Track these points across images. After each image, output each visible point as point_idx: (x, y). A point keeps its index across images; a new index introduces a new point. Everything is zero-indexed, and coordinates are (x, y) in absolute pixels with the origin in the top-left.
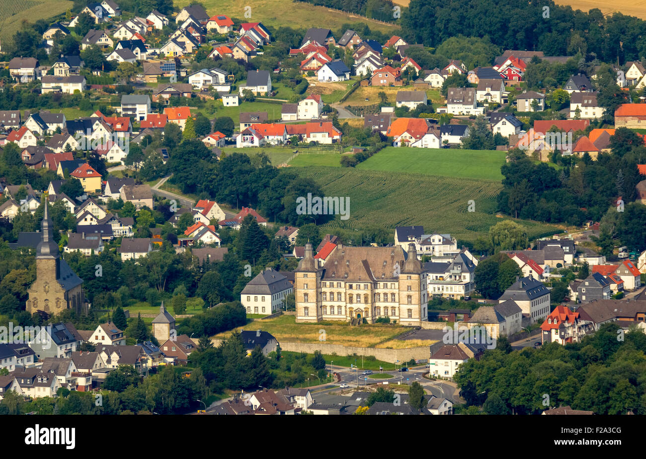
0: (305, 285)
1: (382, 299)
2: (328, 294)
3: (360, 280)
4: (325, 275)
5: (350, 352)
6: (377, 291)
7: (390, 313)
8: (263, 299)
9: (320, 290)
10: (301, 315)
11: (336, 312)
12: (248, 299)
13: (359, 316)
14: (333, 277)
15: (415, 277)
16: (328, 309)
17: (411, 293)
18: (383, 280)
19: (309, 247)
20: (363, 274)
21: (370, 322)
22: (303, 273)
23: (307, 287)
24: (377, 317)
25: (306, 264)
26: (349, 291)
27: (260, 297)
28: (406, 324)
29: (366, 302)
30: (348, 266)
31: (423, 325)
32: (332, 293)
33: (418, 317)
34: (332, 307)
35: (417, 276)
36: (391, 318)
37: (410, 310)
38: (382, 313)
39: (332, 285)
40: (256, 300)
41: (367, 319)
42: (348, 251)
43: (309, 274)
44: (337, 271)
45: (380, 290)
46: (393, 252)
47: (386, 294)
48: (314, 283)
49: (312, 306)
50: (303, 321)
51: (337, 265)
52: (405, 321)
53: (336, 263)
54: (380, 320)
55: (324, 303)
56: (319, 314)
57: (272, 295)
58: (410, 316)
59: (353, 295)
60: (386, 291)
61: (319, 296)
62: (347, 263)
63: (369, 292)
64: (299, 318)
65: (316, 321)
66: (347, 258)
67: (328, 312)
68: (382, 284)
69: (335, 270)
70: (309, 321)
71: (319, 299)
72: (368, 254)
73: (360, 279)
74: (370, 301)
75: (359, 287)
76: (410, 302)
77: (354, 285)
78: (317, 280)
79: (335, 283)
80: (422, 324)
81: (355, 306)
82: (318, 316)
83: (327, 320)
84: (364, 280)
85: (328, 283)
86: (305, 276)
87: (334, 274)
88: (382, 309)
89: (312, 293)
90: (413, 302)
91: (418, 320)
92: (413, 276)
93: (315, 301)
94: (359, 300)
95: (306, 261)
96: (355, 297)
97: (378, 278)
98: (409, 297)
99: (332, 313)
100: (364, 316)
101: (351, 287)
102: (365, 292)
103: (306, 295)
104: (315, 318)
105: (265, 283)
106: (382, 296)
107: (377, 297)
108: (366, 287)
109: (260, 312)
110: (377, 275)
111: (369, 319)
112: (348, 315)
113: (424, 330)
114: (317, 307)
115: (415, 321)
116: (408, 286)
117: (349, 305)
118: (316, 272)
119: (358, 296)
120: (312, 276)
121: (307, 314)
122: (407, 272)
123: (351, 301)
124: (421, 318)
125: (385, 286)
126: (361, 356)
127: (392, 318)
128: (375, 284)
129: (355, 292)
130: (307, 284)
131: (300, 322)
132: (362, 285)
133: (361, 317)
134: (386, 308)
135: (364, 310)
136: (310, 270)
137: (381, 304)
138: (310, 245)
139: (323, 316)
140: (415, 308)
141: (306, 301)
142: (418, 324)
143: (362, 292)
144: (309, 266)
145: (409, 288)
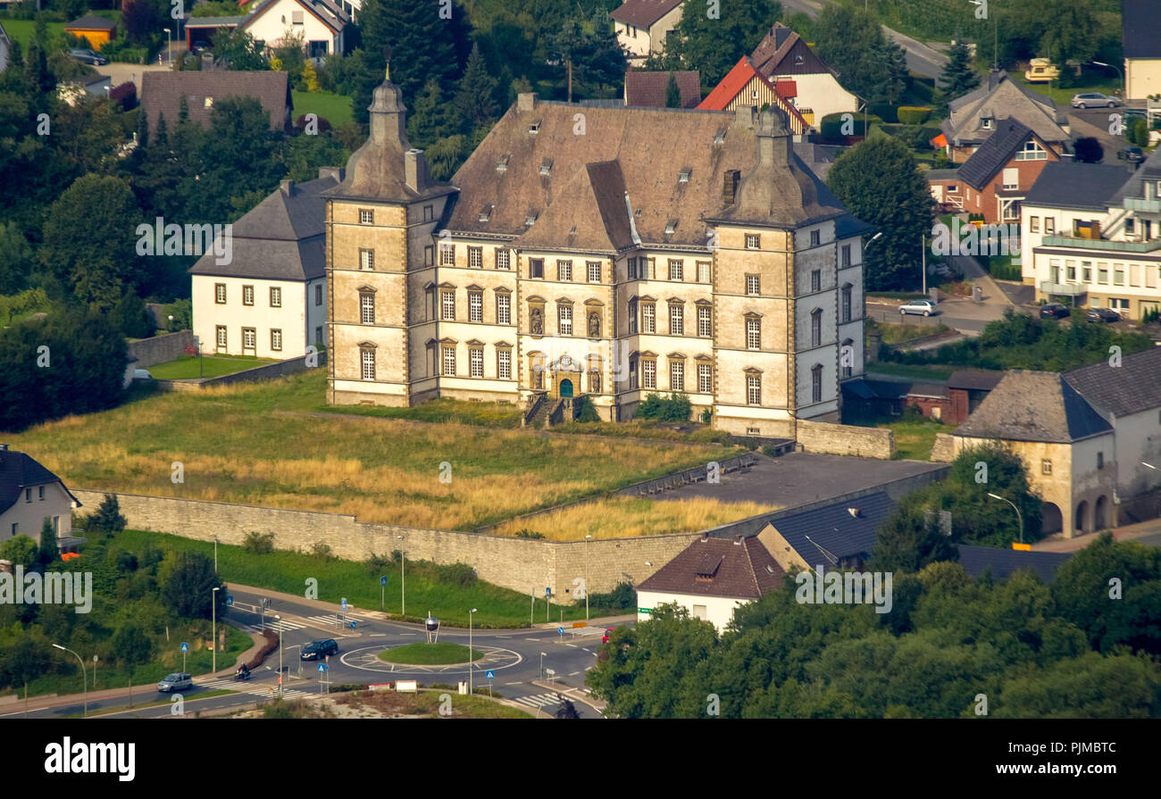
0: (366, 256)
1: (662, 325)
2: (462, 294)
3: (572, 243)
4: (453, 218)
5: (382, 546)
6: (643, 289)
7: (691, 382)
8: (275, 300)
9: (425, 277)
10: (349, 373)
11: (490, 368)
12: (220, 297)
13: (566, 386)
14: (480, 227)
15: (774, 239)
16: (462, 353)
17: (759, 305)
18: (666, 244)
19: (386, 100)
20: (587, 219)
21: (605, 416)
22: (357, 206)
23: (371, 264)
24: (643, 396)
25: (370, 170)
26: (532, 287)
27: (262, 287)
28: (739, 429)
29: (594, 332)
30: (545, 182)
31: (801, 437)
32: (475, 291)
33: (783, 402)
34: (476, 346)
35: (781, 236)
36: (694, 399)
37: (753, 374)
38: (663, 381)
39: (475, 260)
40: (248, 299)
41: (598, 401)
42: (553, 121)
43: (380, 210)
44: (502, 201)
45: (656, 286)
46: (722, 132)
47: (676, 304)
48: (399, 249)
49: (390, 339)
50: (356, 400)
51: (503, 177)
52: (734, 416)
53: (502, 169)
54: (653, 407)
55: (446, 330)
56: (420, 372)
57: (308, 281)
58: (754, 398)
59: (543, 301)
60: (677, 290)
61: (423, 298)
62: (545, 172)
63: (603, 293)
64: (339, 385)
65: (402, 403)
66: (546, 149)
67: (463, 367)
68: (662, 260)
69: (493, 197)
70: (378, 401)
71: (420, 314)
72: (625, 138)
73: (571, 241)
74: (606, 329)
75: (565, 272)
76: (754, 342)
77: (550, 261)
78: (408, 237)
79: (489, 250)
80: (800, 432)
81: (553, 348)
82: (411, 380)
83: (457, 396)
84: (590, 242)
85: (461, 248)
86: (366, 218)
87: (489, 212)
88: (662, 365)
89: (389, 285)
90: (766, 343)
91: (785, 415)
92: (767, 235)
93: (401, 319)
94: (566, 322)
95: (370, 157)
96: (551, 310)
97: (648, 238)
98: (753, 319)
99: (477, 370)
100: (584, 388)
101: (537, 269)
102: (590, 292)
103: (367, 293)
104: (401, 389)
105: (289, 231)
106: (662, 309)
107: (643, 313)
108: (593, 272)
109: (264, 351)
110: (650, 223)
111: (603, 403)
112: (526, 384)
113: (806, 456)
114: (409, 345)
115: (772, 417)
116: (748, 277)
117: (529, 344)
118: (405, 205)
119: (565, 306)
120: (390, 217)
121: (369, 372)
122: (745, 216)
123: (537, 329)
124: (795, 406)
125: (675, 272)
126: (422, 564)
127: (700, 400)
128: (633, 262)
129: (551, 290)
130: (371, 252)
131: (343, 401)
132: (579, 263)
133: (576, 393)
134: (677, 359)
135: (585, 364)
136: (384, 192)
137: (657, 344)
138: (392, 94)
139: (444, 383)
140: (773, 364)
141: (367, 318)
142: (783, 433)
143: (579, 292)
144: (381, 178)
145: (752, 284)
